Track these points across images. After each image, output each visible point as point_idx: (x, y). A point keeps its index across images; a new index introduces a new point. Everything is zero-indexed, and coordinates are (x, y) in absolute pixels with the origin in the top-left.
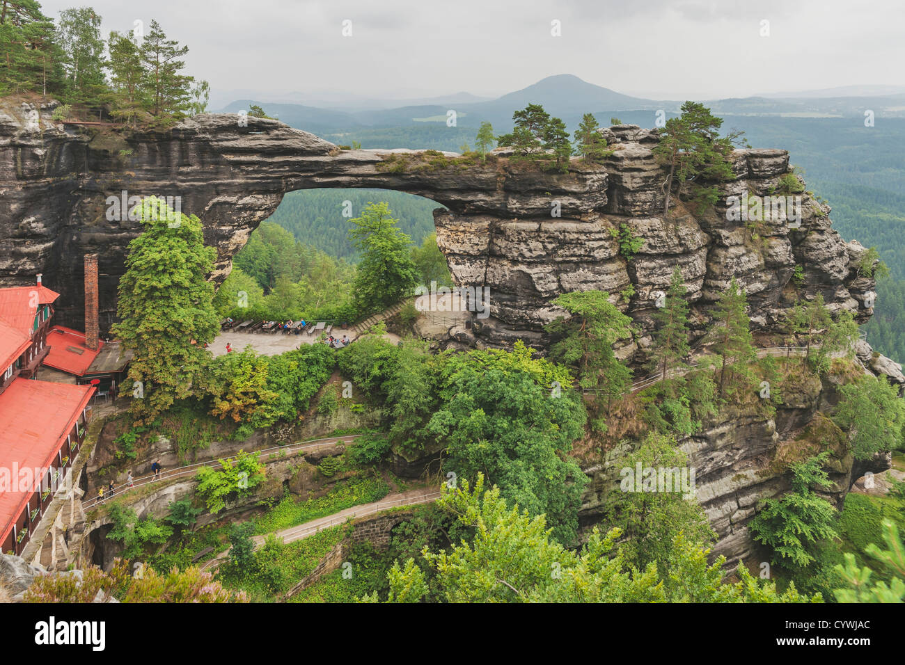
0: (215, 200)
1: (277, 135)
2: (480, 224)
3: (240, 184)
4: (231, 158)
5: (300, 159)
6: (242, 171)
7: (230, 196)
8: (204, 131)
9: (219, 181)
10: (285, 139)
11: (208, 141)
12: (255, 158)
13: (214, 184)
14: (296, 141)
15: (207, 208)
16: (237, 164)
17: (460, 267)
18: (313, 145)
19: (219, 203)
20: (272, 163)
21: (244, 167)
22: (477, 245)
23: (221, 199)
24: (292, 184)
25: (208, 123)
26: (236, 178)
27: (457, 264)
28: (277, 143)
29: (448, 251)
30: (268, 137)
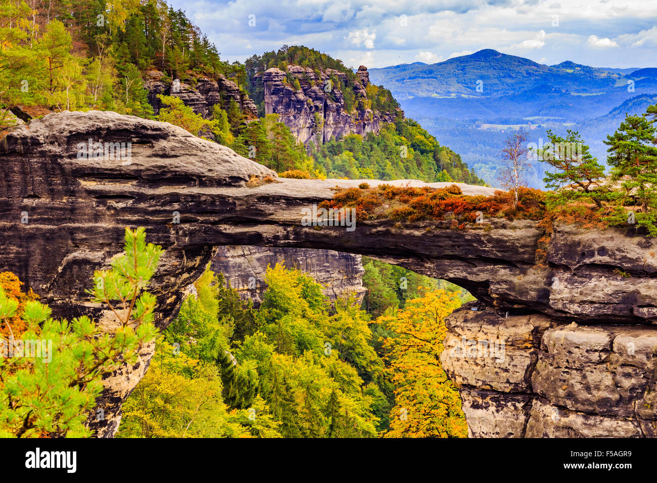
0: (70, 257)
1: (164, 149)
2: (512, 331)
3: (107, 230)
4: (92, 185)
5: (195, 190)
6: (109, 208)
7: (92, 249)
8: (53, 140)
9: (77, 225)
10: (176, 156)
11: (55, 157)
12: (128, 187)
13: (69, 228)
14: (192, 159)
15: (60, 269)
16: (102, 197)
17: (480, 413)
18: (219, 168)
19: (76, 262)
20: (153, 197)
21: (112, 203)
22: (506, 370)
23: (78, 254)
24: (185, 235)
25: (58, 127)
26: (101, 221)
27: (475, 406)
28: (161, 162)
29: (459, 380)
30: (149, 152)
